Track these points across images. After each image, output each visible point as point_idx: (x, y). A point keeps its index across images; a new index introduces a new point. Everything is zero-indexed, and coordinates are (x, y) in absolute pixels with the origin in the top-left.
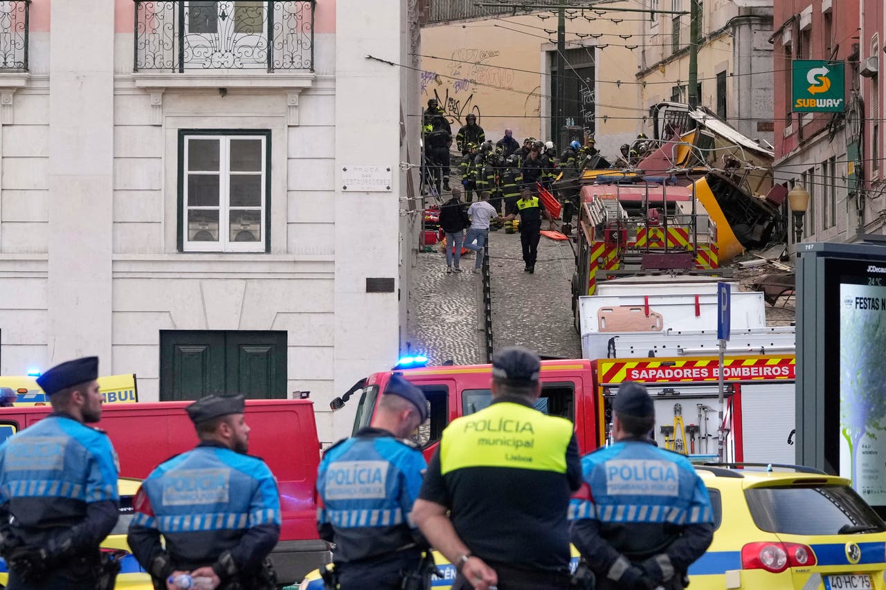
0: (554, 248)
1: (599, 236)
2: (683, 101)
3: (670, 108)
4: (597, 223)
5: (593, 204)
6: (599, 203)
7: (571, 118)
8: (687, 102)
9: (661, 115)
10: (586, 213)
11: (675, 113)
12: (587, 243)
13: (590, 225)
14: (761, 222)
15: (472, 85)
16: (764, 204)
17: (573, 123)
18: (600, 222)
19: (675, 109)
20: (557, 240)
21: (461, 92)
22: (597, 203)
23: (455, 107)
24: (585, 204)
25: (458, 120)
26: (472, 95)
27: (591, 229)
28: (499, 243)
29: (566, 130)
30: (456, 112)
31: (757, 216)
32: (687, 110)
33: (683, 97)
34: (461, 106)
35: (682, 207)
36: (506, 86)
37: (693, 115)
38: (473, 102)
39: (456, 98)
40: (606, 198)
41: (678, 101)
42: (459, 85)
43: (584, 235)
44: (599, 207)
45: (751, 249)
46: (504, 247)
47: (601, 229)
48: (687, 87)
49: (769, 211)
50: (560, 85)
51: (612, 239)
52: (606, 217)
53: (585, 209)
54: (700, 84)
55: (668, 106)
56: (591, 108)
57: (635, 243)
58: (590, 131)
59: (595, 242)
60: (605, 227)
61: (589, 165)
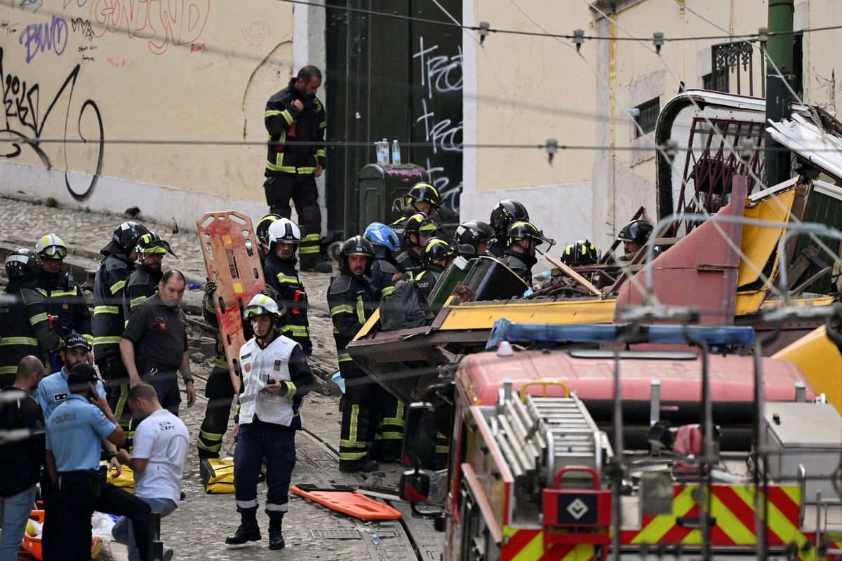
0: (354, 548)
1: (524, 511)
2: (745, 90)
3: (708, 113)
4: (519, 472)
5: (501, 410)
6: (523, 408)
7: (390, 141)
8: (758, 91)
9: (680, 133)
10: (481, 437)
11: (723, 125)
12: (487, 532)
13: (498, 476)
15: (76, 37)
17: (397, 156)
18: (528, 467)
19: (724, 115)
20: (363, 520)
21: (44, 58)
22: (515, 406)
23: (25, 104)
24: (477, 411)
25: (35, 145)
26: (78, 68)
27: (499, 487)
28: (183, 528)
29: (375, 177)
30: (29, 119)
32: (761, 118)
33: (745, 75)
34: (42, 100)
35: (777, 420)
36: (188, 37)
37: (781, 131)
38: (81, 90)
39: (26, 76)
40: (544, 391)
41: (726, 90)
42: (37, 37)
43: (476, 508)
44: (524, 422)
46: (199, 541)
47: (529, 490)
48: (756, 47)
50: (357, 39)
51: (565, 517)
52: (545, 451)
53: (476, 428)
54: (799, 37)
55: (702, 104)
56: (452, 108)
57: (635, 533)
58: (447, 181)
59: (513, 529)
60: (543, 484)
61: (461, 285)
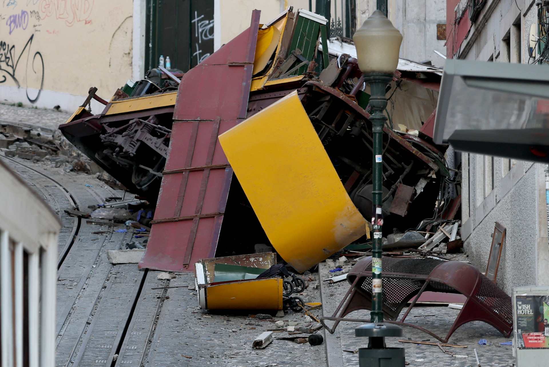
14: (412, 181)
15: (32, 20)
16: (415, 145)
21: (18, 31)
25: (13, 76)
26: (33, 36)
30: (10, 63)
31: (403, 169)
36: (84, 17)
38: (34, 47)
39: (9, 41)
42: (14, 21)
45: (391, 232)
49: (425, 158)
